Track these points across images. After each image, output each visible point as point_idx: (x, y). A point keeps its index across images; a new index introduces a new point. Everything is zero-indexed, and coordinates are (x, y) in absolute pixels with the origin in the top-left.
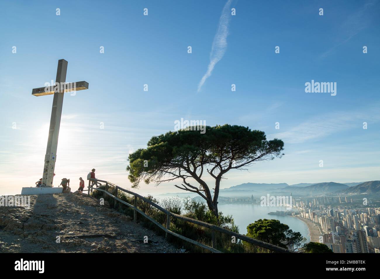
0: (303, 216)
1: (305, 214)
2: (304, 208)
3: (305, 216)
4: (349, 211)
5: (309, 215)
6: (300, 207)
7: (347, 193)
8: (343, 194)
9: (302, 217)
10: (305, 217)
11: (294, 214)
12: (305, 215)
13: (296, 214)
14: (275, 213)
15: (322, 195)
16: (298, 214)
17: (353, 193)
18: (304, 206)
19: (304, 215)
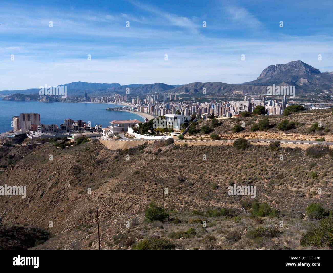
2: (140, 104)
5: (148, 109)
6: (136, 103)
9: (141, 111)
11: (133, 109)
12: (144, 110)
13: (134, 109)
14: (113, 109)
16: (137, 109)
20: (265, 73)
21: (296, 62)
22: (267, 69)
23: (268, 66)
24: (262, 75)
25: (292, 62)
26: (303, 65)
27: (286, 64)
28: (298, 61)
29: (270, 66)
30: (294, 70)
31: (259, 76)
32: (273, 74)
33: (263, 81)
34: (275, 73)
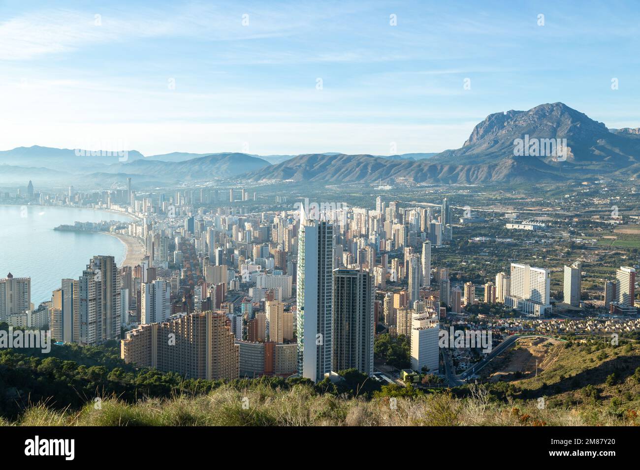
0: (132, 232)
1: (136, 228)
3: (134, 232)
4: (227, 218)
7: (257, 180)
8: (250, 181)
9: (130, 234)
10: (134, 235)
11: (115, 227)
12: (136, 230)
14: (72, 226)
15: (208, 183)
16: (124, 228)
17: (269, 179)
18: (149, 210)
19: (134, 229)
20: (481, 132)
21: (552, 107)
22: (486, 120)
23: (489, 114)
24: (476, 136)
25: (542, 105)
26: (567, 113)
27: (530, 111)
28: (558, 104)
29: (492, 115)
30: (546, 125)
31: (468, 138)
32: (499, 134)
33: (476, 151)
34: (504, 132)
